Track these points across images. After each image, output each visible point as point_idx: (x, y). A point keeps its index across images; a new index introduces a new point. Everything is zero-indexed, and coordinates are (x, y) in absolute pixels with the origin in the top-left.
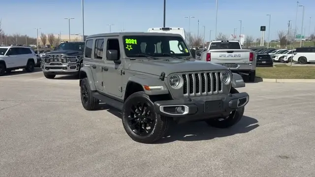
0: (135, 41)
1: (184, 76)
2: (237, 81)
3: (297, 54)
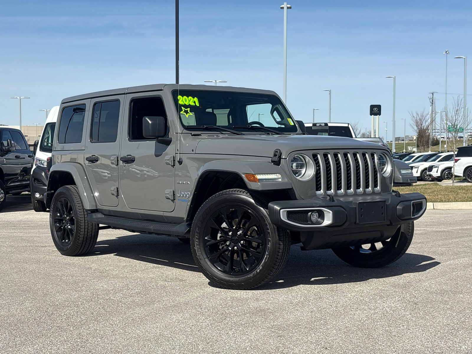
0: (196, 99)
1: (315, 157)
2: (403, 172)
3: (459, 159)
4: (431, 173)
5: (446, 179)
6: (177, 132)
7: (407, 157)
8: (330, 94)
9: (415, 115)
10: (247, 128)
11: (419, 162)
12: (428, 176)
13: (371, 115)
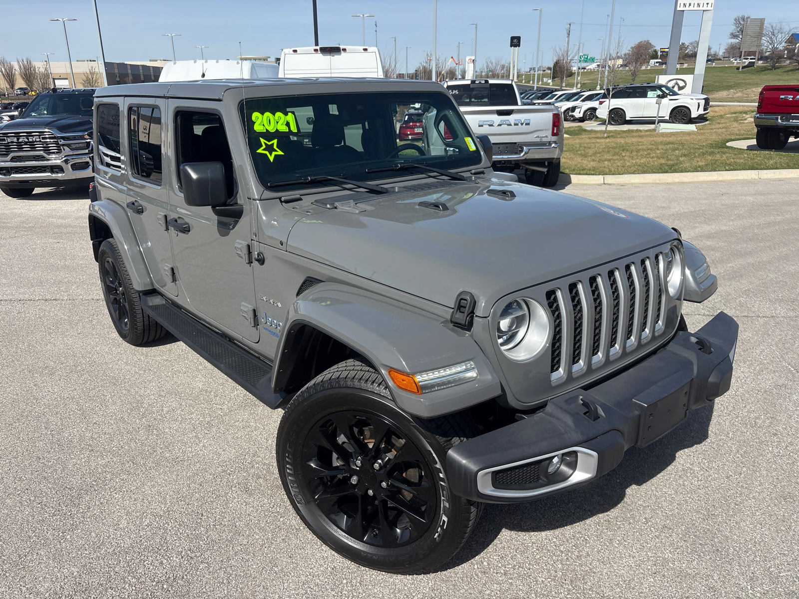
0: (290, 117)
3: (605, 101)
4: (574, 114)
5: (588, 120)
6: (249, 197)
7: (550, 96)
8: (476, 28)
9: (558, 50)
10: (393, 170)
11: (561, 101)
12: (570, 116)
13: (511, 46)
